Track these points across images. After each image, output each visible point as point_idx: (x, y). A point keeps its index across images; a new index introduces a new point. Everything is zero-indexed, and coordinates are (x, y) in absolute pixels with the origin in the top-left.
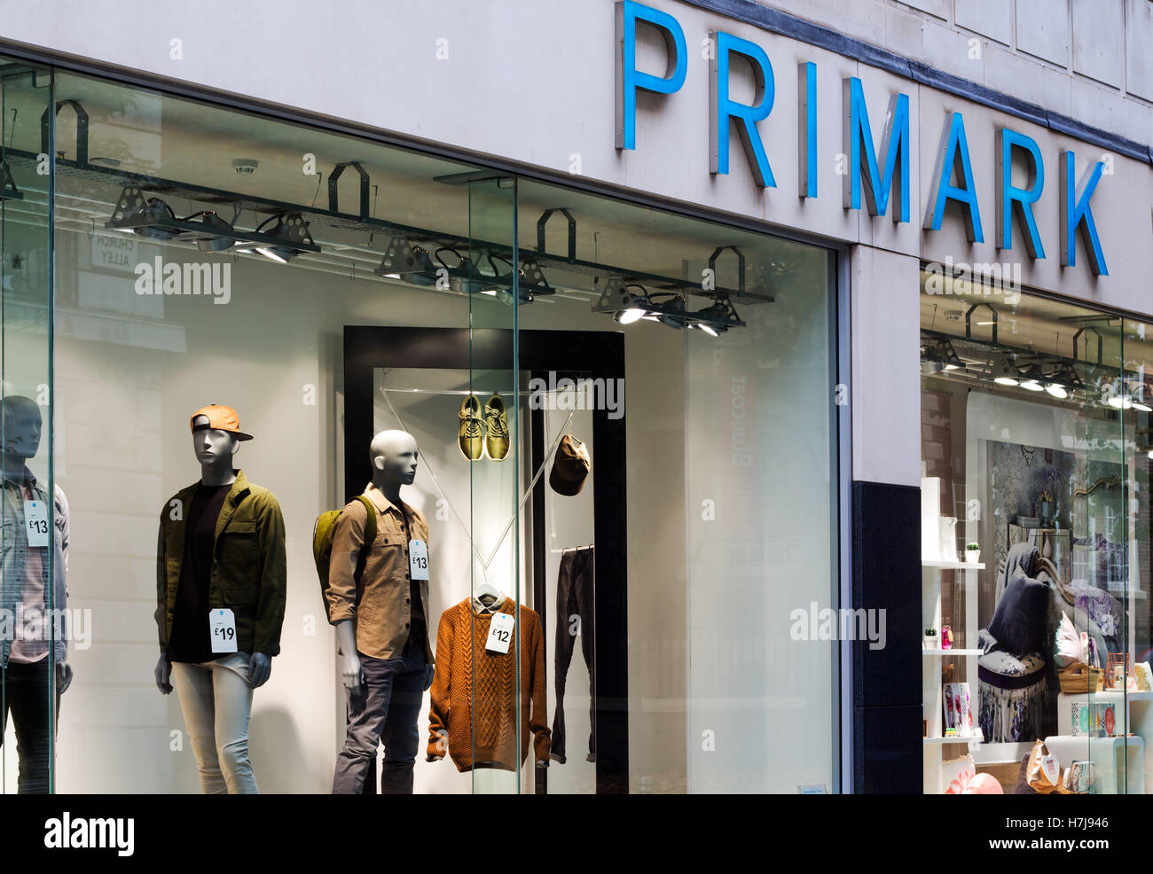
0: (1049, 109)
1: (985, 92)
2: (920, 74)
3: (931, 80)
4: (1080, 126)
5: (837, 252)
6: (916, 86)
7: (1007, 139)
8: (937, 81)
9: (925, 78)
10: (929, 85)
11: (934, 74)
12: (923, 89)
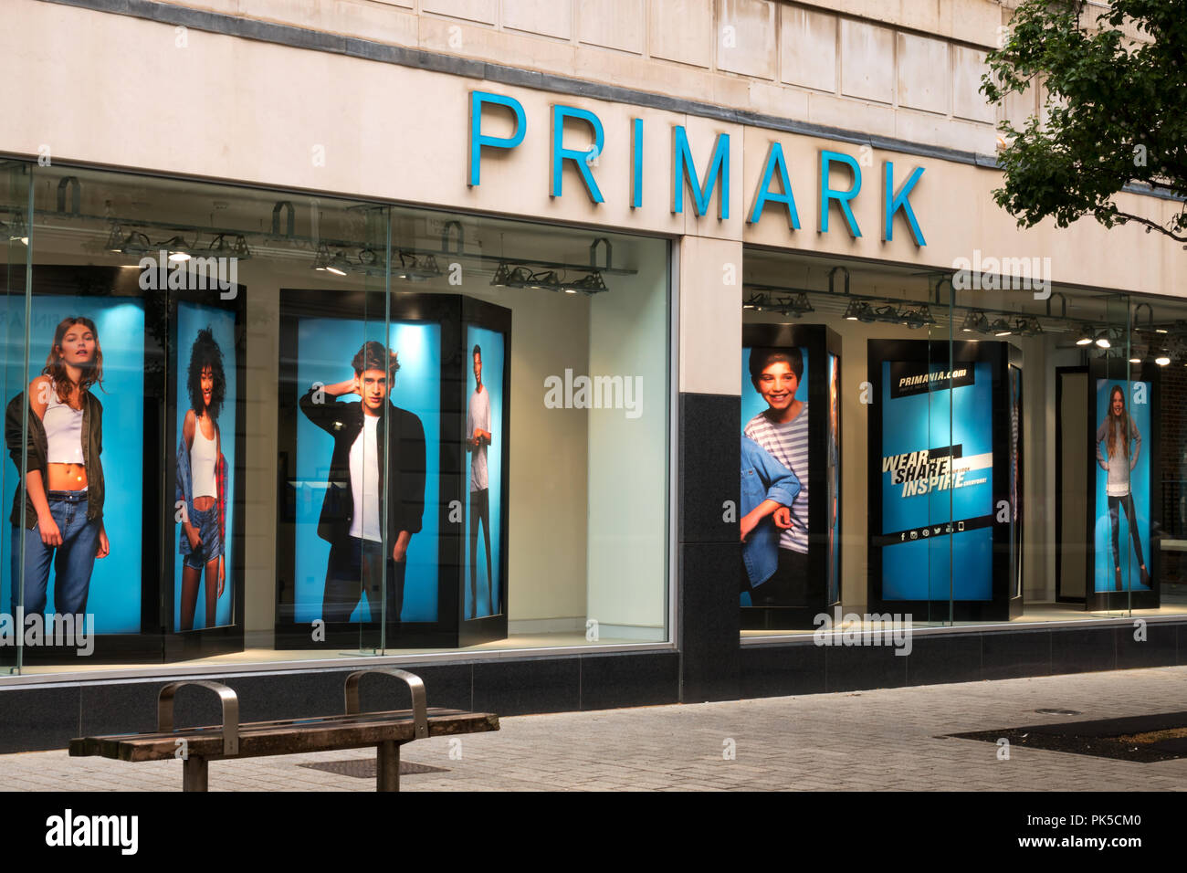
0: (873, 133)
1: (810, 126)
2: (746, 118)
3: (755, 121)
4: (905, 143)
5: (671, 241)
6: (742, 127)
7: (826, 157)
8: (760, 122)
9: (751, 121)
10: (753, 125)
11: (759, 117)
12: (747, 128)
